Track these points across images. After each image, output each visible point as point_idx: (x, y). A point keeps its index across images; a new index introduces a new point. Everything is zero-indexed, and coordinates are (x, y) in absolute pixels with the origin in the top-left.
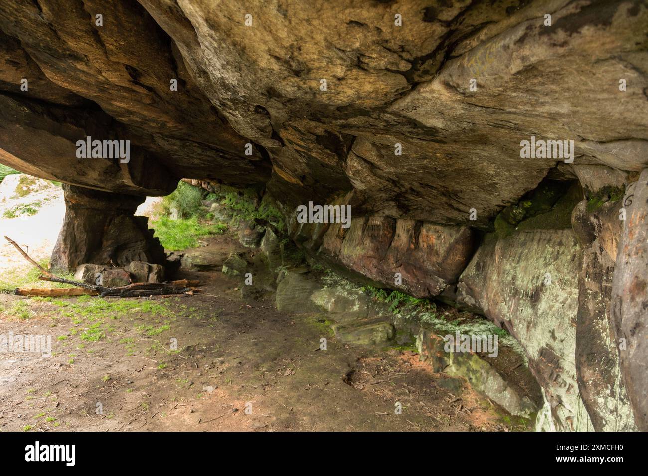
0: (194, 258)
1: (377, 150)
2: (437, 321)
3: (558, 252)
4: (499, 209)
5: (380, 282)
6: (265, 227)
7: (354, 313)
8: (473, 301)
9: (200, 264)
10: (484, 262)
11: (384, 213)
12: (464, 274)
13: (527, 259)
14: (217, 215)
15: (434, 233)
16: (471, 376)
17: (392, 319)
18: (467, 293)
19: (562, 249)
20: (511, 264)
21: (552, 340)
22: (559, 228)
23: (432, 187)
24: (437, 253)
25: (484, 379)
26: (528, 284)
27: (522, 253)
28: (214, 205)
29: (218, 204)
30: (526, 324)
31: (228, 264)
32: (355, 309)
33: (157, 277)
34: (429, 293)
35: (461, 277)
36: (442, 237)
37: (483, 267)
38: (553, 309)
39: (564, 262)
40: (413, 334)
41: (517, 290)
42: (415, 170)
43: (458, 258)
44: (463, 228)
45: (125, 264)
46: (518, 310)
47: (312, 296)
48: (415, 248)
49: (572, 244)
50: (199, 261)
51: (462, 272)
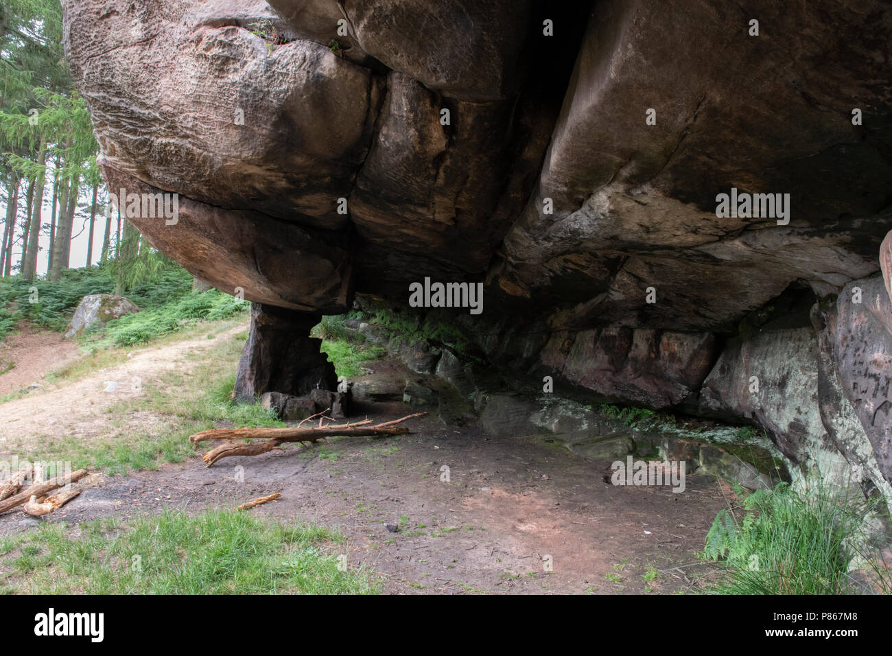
0: (367, 387)
1: (649, 268)
2: (678, 431)
3: (799, 346)
4: (744, 314)
5: (613, 396)
6: (441, 349)
7: (584, 432)
8: (718, 404)
9: (376, 392)
10: (729, 365)
11: (620, 323)
12: (708, 379)
13: (773, 355)
14: (370, 337)
15: (675, 341)
16: (723, 472)
17: (629, 434)
18: (712, 397)
19: (801, 343)
20: (758, 361)
21: (798, 415)
22: (798, 327)
23: (685, 297)
24: (680, 360)
25: (736, 471)
26: (775, 375)
27: (767, 351)
28: (362, 325)
29: (367, 324)
30: (776, 407)
31: (408, 392)
32: (584, 428)
33: (342, 406)
34: (671, 402)
35: (705, 382)
36: (685, 344)
37: (729, 369)
38: (798, 391)
39: (803, 353)
40: (655, 445)
41: (766, 382)
42: (680, 283)
43: (702, 363)
44: (706, 335)
45: (306, 392)
46: (768, 398)
47: (531, 417)
48: (656, 357)
49: (809, 338)
50: (373, 389)
51: (707, 376)
